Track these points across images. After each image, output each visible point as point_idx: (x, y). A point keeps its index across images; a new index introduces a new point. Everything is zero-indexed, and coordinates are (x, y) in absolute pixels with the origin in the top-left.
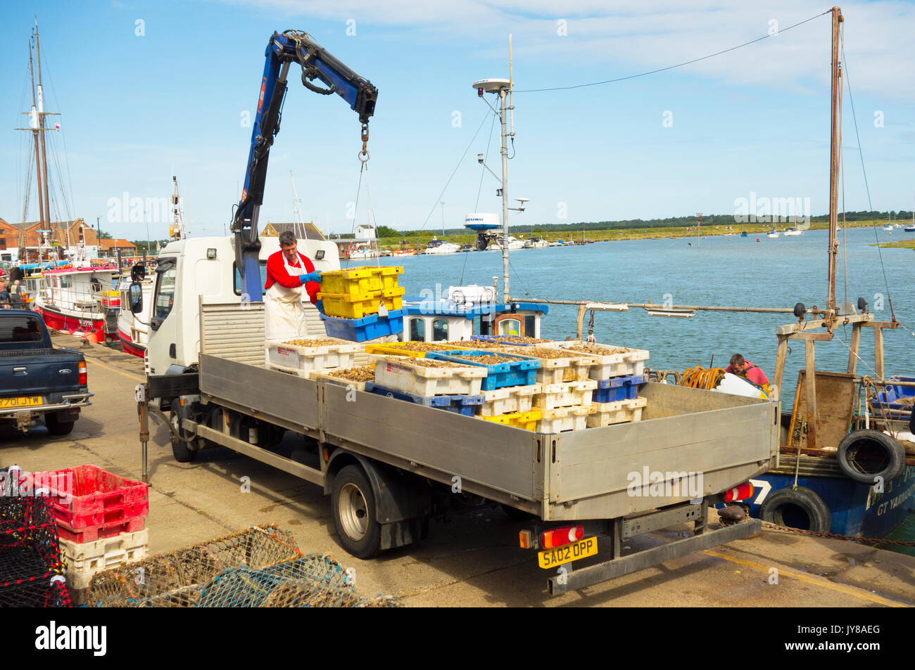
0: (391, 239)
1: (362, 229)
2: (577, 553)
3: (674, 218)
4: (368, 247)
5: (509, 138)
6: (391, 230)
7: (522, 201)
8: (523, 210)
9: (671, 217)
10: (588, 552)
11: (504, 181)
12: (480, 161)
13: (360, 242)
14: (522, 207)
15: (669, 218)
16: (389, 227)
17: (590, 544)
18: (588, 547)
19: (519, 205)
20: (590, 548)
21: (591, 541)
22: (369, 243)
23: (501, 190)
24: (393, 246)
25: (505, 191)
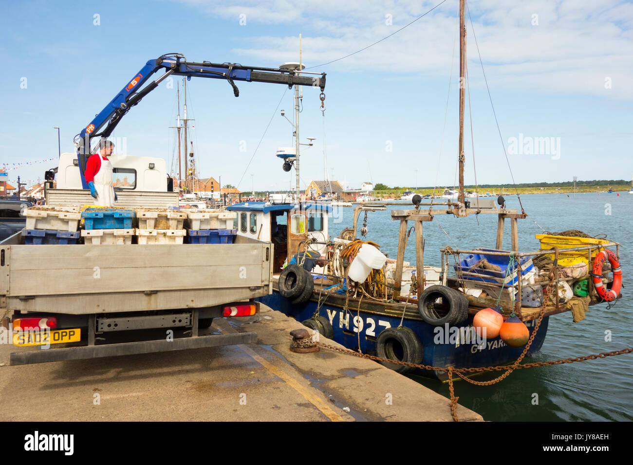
0: (384, 191)
1: (365, 185)
2: (56, 338)
3: (569, 182)
4: (367, 195)
5: (300, 99)
6: (385, 186)
7: (311, 140)
8: (311, 145)
9: (567, 181)
10: (70, 339)
11: (297, 127)
12: (283, 114)
13: (362, 192)
14: (311, 143)
15: (565, 182)
16: (384, 184)
17: (72, 333)
18: (70, 335)
19: (309, 142)
20: (71, 337)
21: (74, 332)
22: (367, 193)
23: (295, 132)
24: (385, 195)
25: (297, 133)
